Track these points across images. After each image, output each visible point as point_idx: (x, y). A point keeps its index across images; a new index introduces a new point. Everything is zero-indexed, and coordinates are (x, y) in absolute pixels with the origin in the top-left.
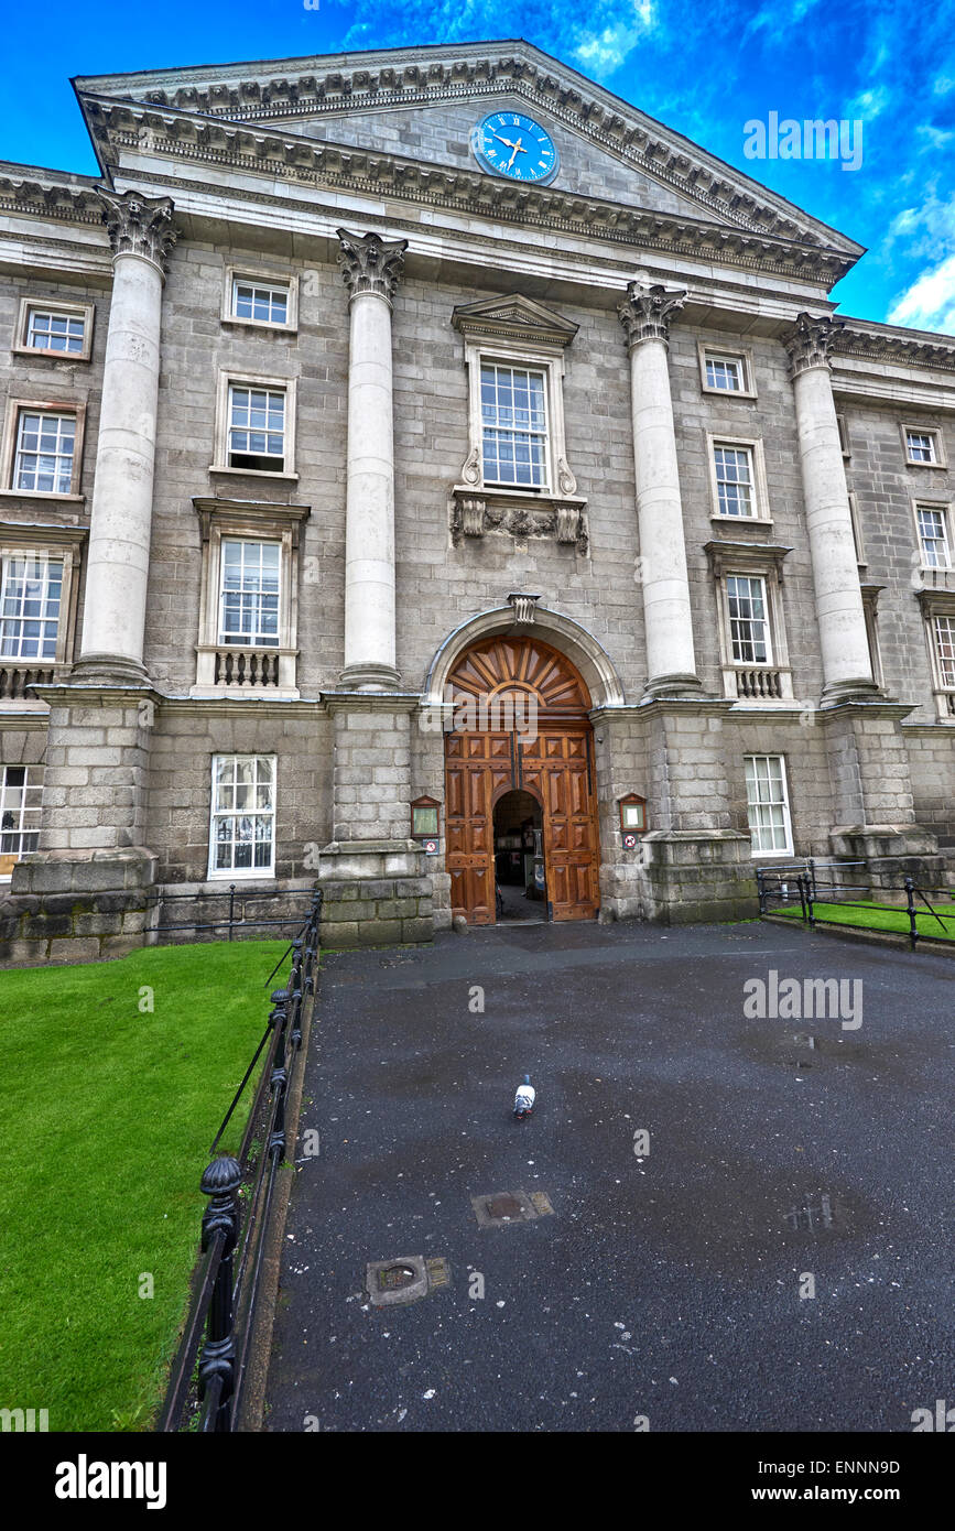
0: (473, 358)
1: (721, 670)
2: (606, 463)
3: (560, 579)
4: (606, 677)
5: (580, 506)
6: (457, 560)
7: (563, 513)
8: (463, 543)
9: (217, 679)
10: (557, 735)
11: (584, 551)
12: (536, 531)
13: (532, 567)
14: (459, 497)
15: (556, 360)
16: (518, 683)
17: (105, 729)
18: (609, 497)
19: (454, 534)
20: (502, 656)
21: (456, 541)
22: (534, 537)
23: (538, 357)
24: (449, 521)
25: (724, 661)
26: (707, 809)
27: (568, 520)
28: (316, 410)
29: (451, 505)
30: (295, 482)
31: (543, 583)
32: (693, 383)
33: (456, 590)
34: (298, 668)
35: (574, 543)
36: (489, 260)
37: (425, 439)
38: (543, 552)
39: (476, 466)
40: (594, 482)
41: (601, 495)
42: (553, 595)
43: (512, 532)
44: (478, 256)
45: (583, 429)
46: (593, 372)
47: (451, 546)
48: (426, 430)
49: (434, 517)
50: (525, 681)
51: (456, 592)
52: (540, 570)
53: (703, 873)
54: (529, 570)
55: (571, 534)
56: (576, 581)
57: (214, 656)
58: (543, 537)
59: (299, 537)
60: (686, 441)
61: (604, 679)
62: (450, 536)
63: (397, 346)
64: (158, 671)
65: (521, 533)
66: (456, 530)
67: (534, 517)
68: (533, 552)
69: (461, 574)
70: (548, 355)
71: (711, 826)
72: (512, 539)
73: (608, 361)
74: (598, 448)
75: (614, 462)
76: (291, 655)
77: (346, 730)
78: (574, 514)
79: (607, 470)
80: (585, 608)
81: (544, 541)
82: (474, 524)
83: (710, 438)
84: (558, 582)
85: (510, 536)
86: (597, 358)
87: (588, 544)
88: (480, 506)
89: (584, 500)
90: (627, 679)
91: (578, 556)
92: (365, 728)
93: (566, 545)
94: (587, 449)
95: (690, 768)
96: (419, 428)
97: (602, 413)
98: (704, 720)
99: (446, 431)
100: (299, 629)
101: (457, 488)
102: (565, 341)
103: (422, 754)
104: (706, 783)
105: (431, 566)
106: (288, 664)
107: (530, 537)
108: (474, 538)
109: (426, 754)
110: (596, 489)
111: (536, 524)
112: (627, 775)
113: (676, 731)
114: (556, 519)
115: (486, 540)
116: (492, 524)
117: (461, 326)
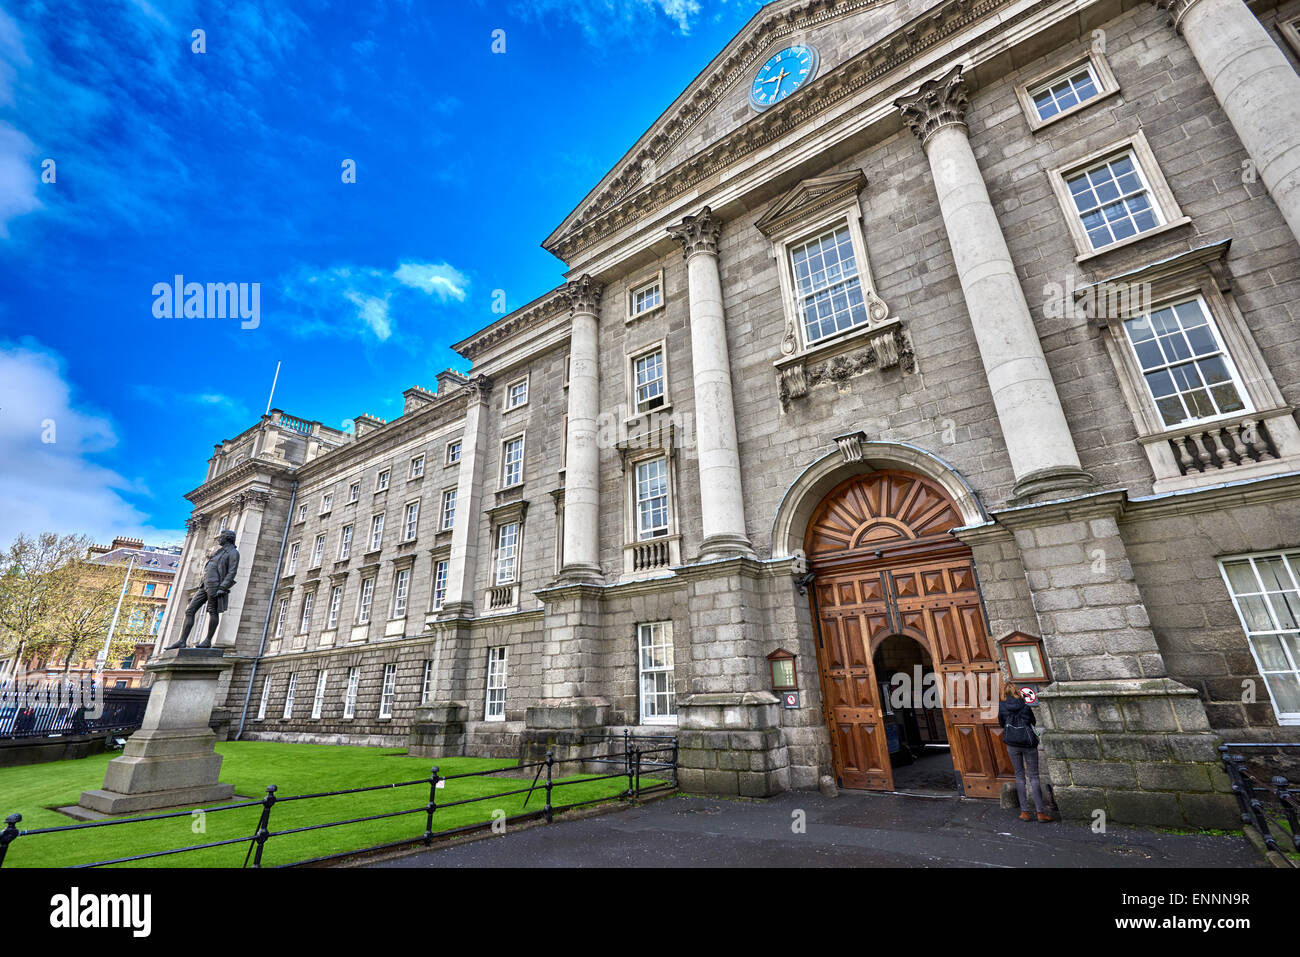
0: (779, 251)
1: (1141, 445)
2: (923, 269)
3: (889, 406)
4: (956, 493)
5: (896, 327)
6: (789, 424)
7: (876, 342)
8: (791, 407)
9: (636, 567)
10: (934, 567)
11: (911, 367)
12: (856, 369)
13: (858, 403)
14: (780, 370)
15: (851, 209)
16: (880, 520)
18: (932, 302)
19: (784, 401)
20: (860, 497)
21: (786, 408)
22: (857, 375)
23: (835, 215)
24: (779, 391)
25: (1142, 431)
26: (1114, 648)
27: (883, 345)
28: (676, 353)
29: (778, 378)
30: (670, 409)
31: (872, 416)
32: (1018, 131)
33: (792, 450)
34: (680, 548)
35: (896, 365)
37: (753, 335)
38: (868, 386)
39: (791, 337)
40: (912, 295)
41: (922, 304)
42: (884, 423)
43: (833, 380)
45: (892, 251)
46: (894, 192)
47: (782, 412)
48: (753, 327)
49: (767, 393)
50: (889, 515)
51: (792, 452)
52: (867, 404)
53: (1106, 746)
54: (856, 408)
55: (892, 356)
56: (907, 402)
57: (632, 550)
58: (865, 371)
60: (1023, 195)
61: (955, 498)
62: (781, 404)
65: (842, 377)
66: (784, 398)
67: (852, 357)
68: (857, 389)
69: (793, 434)
70: (844, 208)
71: (1126, 673)
72: (836, 386)
73: (908, 175)
74: (911, 260)
75: (931, 265)
76: (675, 539)
77: (694, 597)
78: (888, 338)
79: (924, 276)
80: (922, 425)
81: (867, 375)
82: (797, 387)
83: (1055, 177)
84: (887, 409)
85: (833, 383)
86: (896, 179)
87: (914, 359)
88: (798, 370)
89: (900, 318)
90: (988, 489)
91: (905, 375)
92: (707, 593)
93: (889, 370)
94: (898, 269)
95: (1071, 593)
96: (748, 327)
97: (910, 225)
99: (768, 320)
100: (680, 517)
101: (778, 363)
102: (856, 187)
103: (775, 608)
104: (1103, 612)
105: (768, 436)
106: (674, 546)
107: (852, 377)
108: (802, 398)
109: (778, 608)
110: (914, 300)
111: (855, 363)
112: (1008, 609)
113: (1037, 547)
114: (872, 351)
115: (812, 395)
116: (816, 379)
117: (765, 229)
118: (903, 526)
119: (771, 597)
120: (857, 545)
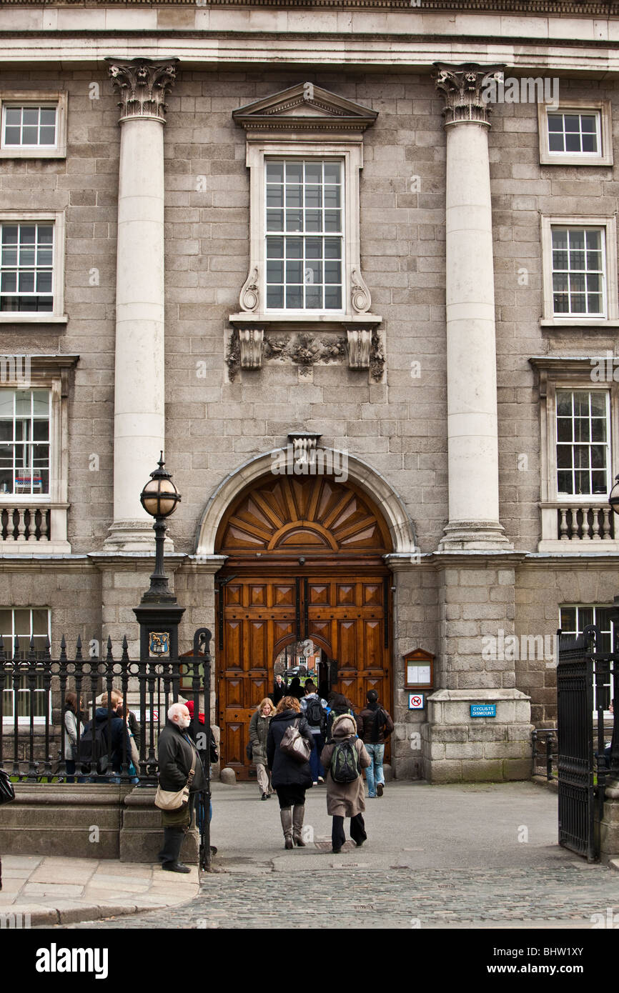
0: (255, 159)
1: (540, 509)
2: (412, 267)
3: (349, 410)
4: (396, 520)
5: (373, 327)
6: (233, 396)
7: (353, 336)
8: (240, 377)
10: (350, 581)
11: (379, 376)
12: (323, 356)
13: (318, 397)
14: (237, 326)
15: (354, 150)
16: (306, 524)
18: (414, 308)
19: (230, 367)
20: (288, 493)
21: (232, 375)
22: (321, 363)
23: (332, 148)
24: (226, 351)
25: (544, 498)
27: (360, 343)
28: (85, 241)
29: (228, 334)
30: (64, 325)
31: (330, 416)
32: (529, 152)
33: (231, 430)
34: (69, 521)
35: (366, 369)
36: (271, 55)
37: (200, 261)
38: (330, 380)
39: (255, 288)
40: (396, 291)
41: (404, 306)
42: (342, 429)
43: (295, 360)
44: (258, 53)
45: (386, 227)
46: (400, 152)
47: (227, 380)
48: (202, 249)
49: (209, 349)
50: (315, 520)
51: (232, 432)
52: (326, 401)
53: (471, 733)
54: (314, 402)
55: (364, 358)
56: (369, 411)
58: (332, 363)
59: (69, 384)
60: (516, 228)
61: (394, 524)
62: (226, 369)
63: (171, 154)
65: (304, 363)
66: (231, 364)
67: (319, 343)
68: (318, 381)
69: (236, 410)
70: (345, 145)
71: (492, 685)
72: (296, 368)
73: (421, 138)
74: (403, 249)
75: (421, 264)
76: (62, 508)
77: (113, 588)
78: (366, 336)
79: (412, 275)
80: (378, 442)
81: (333, 368)
82: (251, 355)
83: (546, 223)
84: (347, 414)
85: (294, 364)
86: (407, 136)
87: (385, 367)
88: (258, 336)
89: (378, 319)
90: (423, 521)
91: (372, 381)
92: (130, 586)
93: (357, 372)
94: (389, 252)
95: (472, 625)
96: (194, 248)
97: (410, 204)
98: (493, 572)
99: (224, 248)
100: (70, 480)
101: (233, 318)
102: (365, 126)
103: (192, 607)
105: (205, 404)
106: (59, 518)
107: (315, 364)
108: (253, 369)
109: (196, 607)
110: (397, 300)
111: (323, 348)
112: (416, 629)
113: (459, 585)
114: (345, 342)
115: (267, 371)
116: (272, 354)
117: (242, 125)
118: (328, 535)
119: (188, 595)
120: (276, 547)
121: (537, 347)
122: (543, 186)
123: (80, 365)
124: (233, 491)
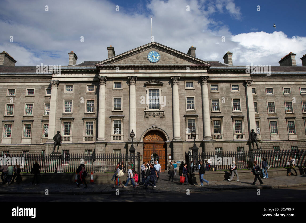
0: (147, 90)
1: (186, 135)
3: (160, 122)
4: (167, 137)
5: (163, 111)
6: (145, 121)
7: (161, 113)
8: (146, 118)
9: (113, 139)
10: (161, 145)
11: (164, 118)
13: (156, 121)
14: (145, 112)
15: (160, 88)
16: (155, 137)
17: (101, 147)
18: (169, 109)
21: (145, 118)
22: (156, 116)
23: (158, 88)
24: (144, 115)
25: (186, 133)
26: (179, 156)
28: (125, 100)
29: (144, 113)
30: (123, 112)
31: (158, 123)
32: (184, 88)
33: (145, 125)
34: (123, 138)
35: (162, 117)
36: (149, 76)
37: (140, 103)
38: (158, 118)
39: (148, 106)
42: (159, 125)
44: (148, 75)
46: (167, 88)
47: (144, 119)
49: (142, 115)
55: (162, 115)
56: (163, 122)
57: (113, 136)
58: (158, 116)
59: (123, 119)
60: (182, 98)
63: (136, 89)
64: (106, 139)
67: (156, 113)
68: (156, 119)
69: (145, 123)
71: (180, 159)
72: (153, 117)
73: (169, 86)
74: (167, 101)
75: (170, 103)
77: (129, 146)
78: (162, 113)
79: (168, 104)
80: (164, 126)
81: (158, 117)
82: (147, 115)
83: (186, 97)
86: (167, 86)
88: (148, 113)
89: (164, 110)
90: (170, 137)
91: (163, 118)
95: (177, 151)
97: (168, 95)
98: (180, 144)
101: (145, 110)
102: (162, 85)
104: (179, 153)
105: (141, 122)
106: (122, 137)
108: (147, 117)
110: (166, 108)
111: (157, 114)
112: (170, 151)
113: (175, 145)
114: (160, 113)
115: (149, 117)
116: (150, 115)
117: (145, 85)
118: (158, 139)
120: (151, 141)
121: (185, 114)
122: (185, 92)
123: (125, 117)
124: (145, 133)
